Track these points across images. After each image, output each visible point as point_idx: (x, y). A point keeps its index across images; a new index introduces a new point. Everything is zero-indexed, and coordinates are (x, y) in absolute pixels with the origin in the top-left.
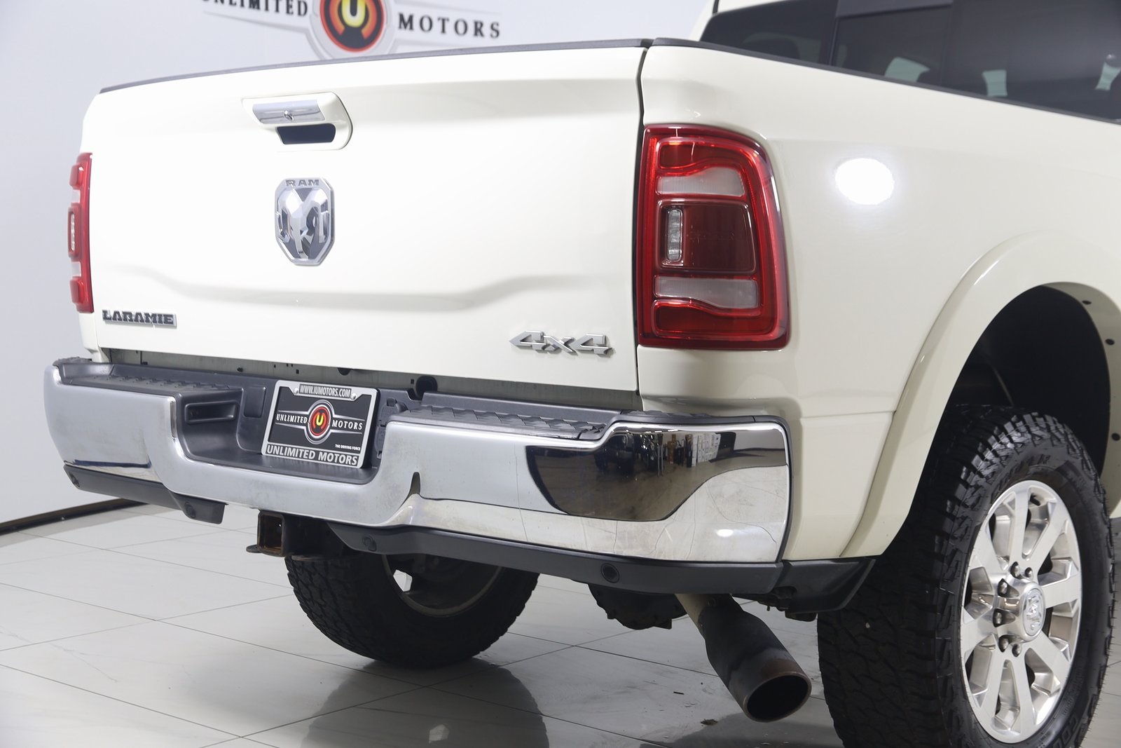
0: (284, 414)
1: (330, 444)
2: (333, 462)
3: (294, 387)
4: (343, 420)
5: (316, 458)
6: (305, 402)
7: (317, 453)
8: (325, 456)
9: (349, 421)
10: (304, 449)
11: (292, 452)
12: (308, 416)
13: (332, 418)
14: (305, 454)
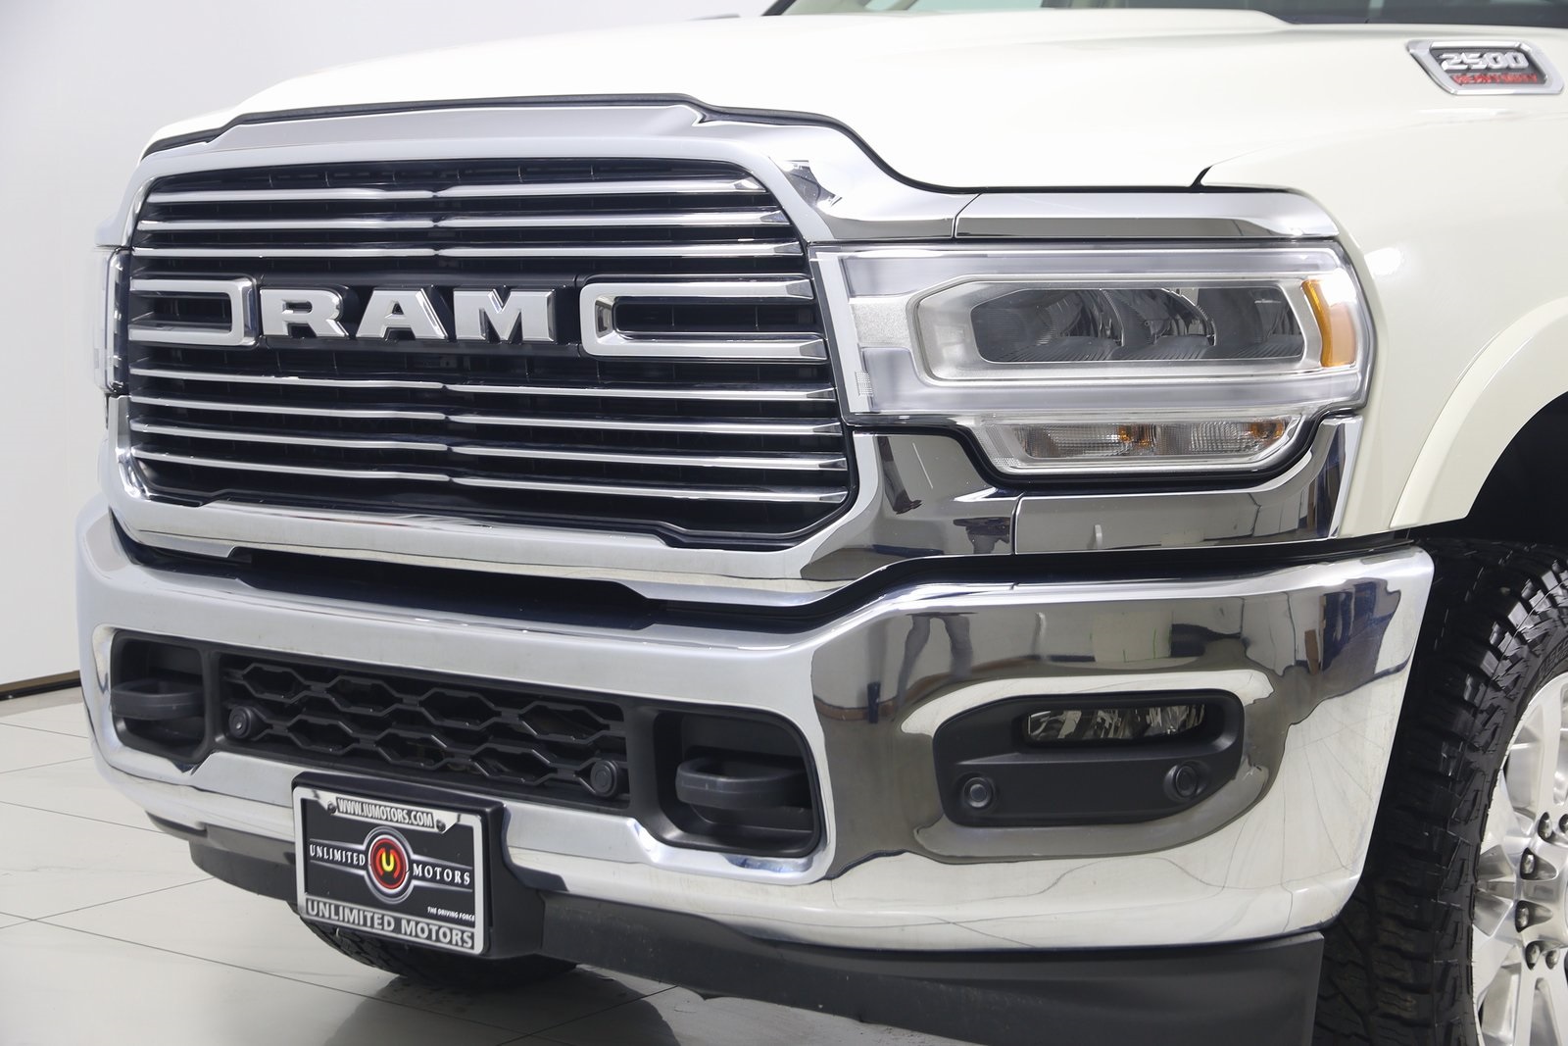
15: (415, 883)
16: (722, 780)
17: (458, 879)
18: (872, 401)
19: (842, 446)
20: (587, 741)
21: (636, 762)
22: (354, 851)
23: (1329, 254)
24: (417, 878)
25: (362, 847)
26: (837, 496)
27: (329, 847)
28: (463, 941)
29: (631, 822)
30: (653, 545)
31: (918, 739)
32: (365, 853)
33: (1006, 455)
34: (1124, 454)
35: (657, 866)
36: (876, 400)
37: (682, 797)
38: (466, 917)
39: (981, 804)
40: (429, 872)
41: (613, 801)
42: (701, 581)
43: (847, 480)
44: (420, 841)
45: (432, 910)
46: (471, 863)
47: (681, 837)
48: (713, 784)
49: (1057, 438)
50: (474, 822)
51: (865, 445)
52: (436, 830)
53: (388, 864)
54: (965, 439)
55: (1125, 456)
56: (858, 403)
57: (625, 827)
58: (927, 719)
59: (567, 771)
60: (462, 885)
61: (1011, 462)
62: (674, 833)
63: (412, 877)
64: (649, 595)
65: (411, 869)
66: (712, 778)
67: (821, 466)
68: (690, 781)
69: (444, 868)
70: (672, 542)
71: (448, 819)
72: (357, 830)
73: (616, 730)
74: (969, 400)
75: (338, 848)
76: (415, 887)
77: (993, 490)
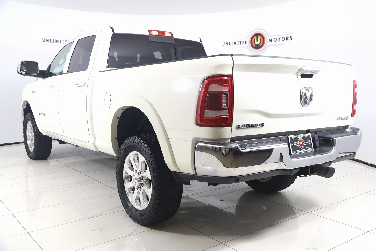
0: (293, 143)
1: (305, 148)
2: (308, 151)
3: (293, 136)
4: (306, 142)
5: (304, 152)
6: (296, 140)
7: (304, 150)
8: (306, 151)
9: (307, 141)
10: (301, 150)
11: (298, 152)
12: (298, 143)
13: (304, 142)
14: (301, 151)
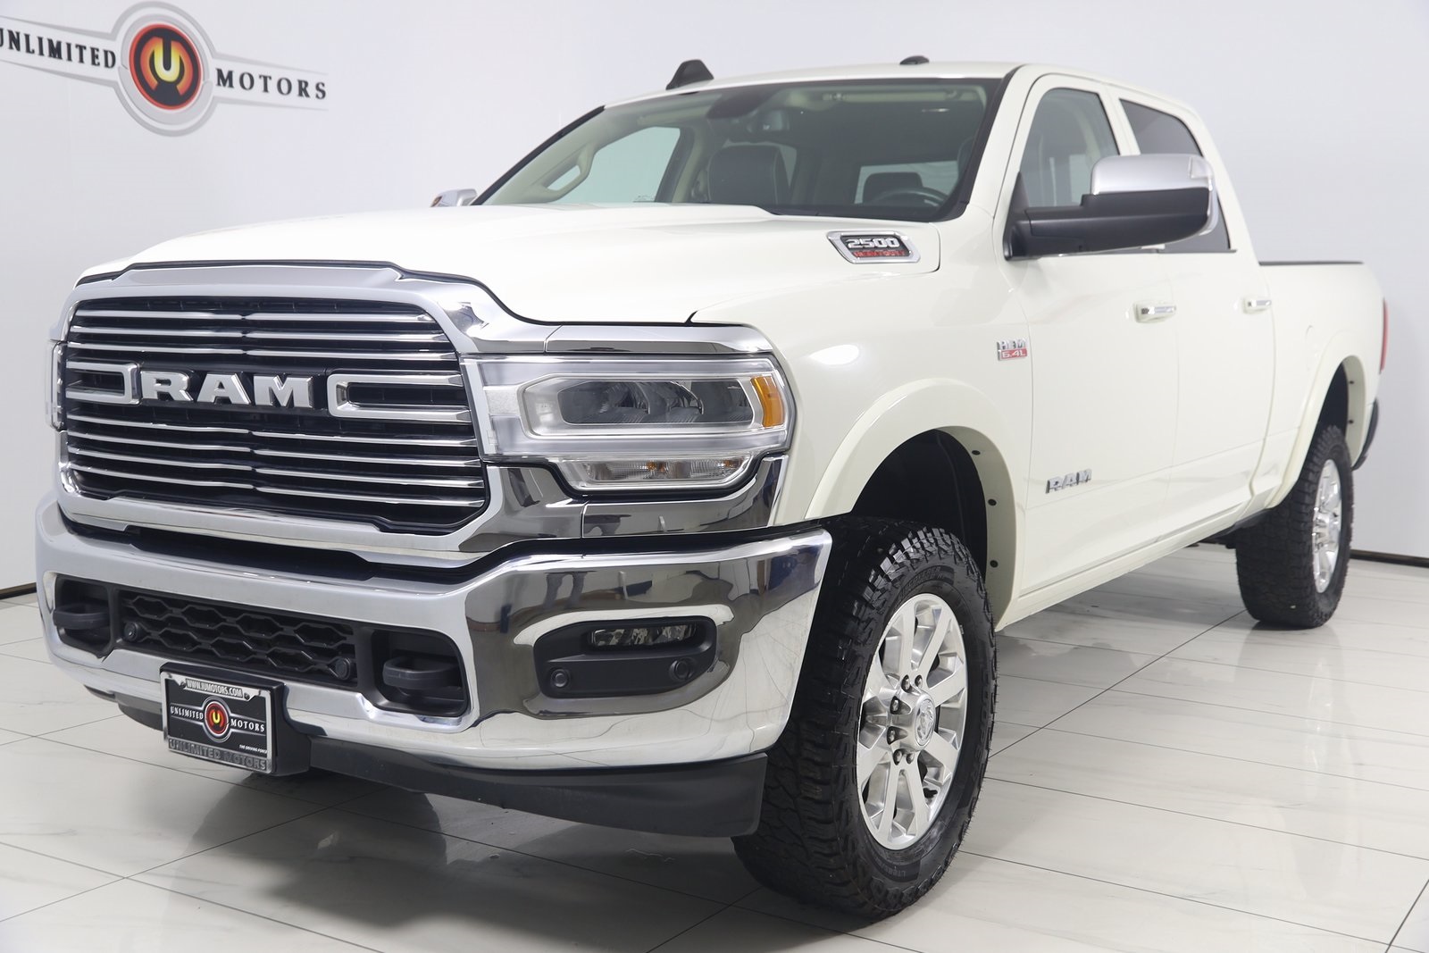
15: (232, 730)
16: (409, 672)
17: (257, 729)
18: (497, 447)
19: (480, 473)
20: (334, 646)
21: (361, 658)
22: (196, 711)
23: (767, 362)
24: (233, 727)
25: (201, 709)
26: (479, 502)
27: (182, 708)
28: (260, 766)
29: (359, 696)
30: (370, 530)
31: (524, 647)
32: (203, 712)
33: (578, 480)
34: (650, 478)
35: (372, 721)
36: (500, 447)
37: (386, 682)
38: (262, 751)
39: (562, 685)
40: (240, 724)
41: (348, 683)
42: (399, 552)
43: (483, 493)
44: (235, 705)
45: (243, 747)
46: (265, 719)
47: (388, 704)
48: (403, 674)
49: (612, 469)
50: (266, 694)
51: (493, 472)
52: (244, 699)
53: (217, 718)
54: (553, 470)
55: (651, 479)
56: (489, 448)
57: (354, 698)
58: (529, 635)
59: (322, 665)
60: (259, 732)
61: (581, 483)
62: (384, 702)
63: (230, 727)
64: (369, 560)
65: (230, 722)
66: (403, 671)
67: (469, 485)
68: (391, 672)
69: (249, 722)
70: (384, 529)
71: (252, 692)
72: (198, 698)
73: (350, 640)
74: (556, 447)
75: (188, 709)
76: (232, 733)
77: (571, 500)
